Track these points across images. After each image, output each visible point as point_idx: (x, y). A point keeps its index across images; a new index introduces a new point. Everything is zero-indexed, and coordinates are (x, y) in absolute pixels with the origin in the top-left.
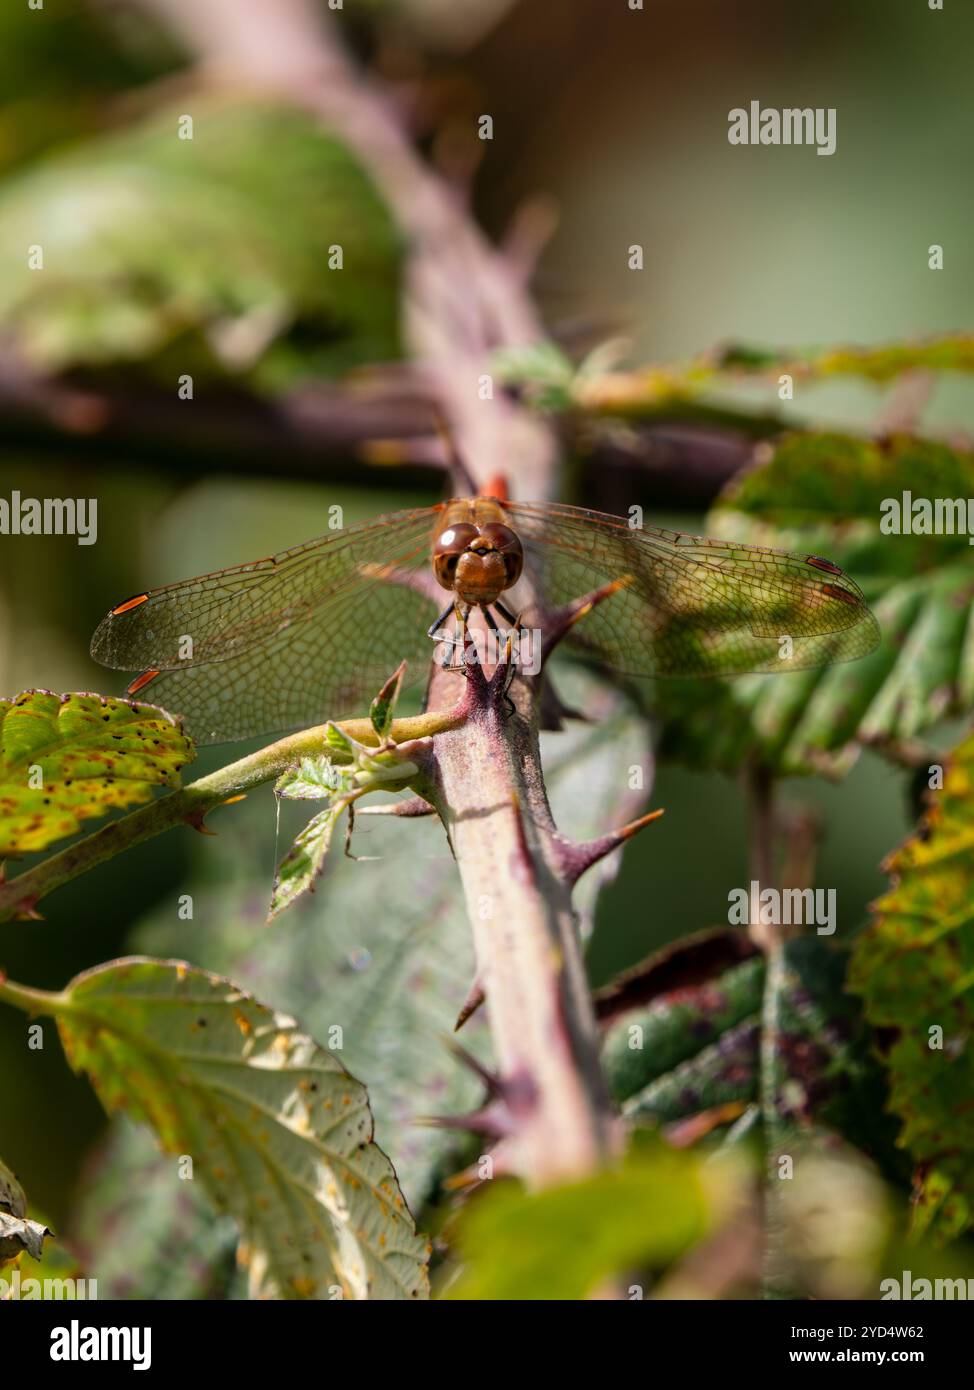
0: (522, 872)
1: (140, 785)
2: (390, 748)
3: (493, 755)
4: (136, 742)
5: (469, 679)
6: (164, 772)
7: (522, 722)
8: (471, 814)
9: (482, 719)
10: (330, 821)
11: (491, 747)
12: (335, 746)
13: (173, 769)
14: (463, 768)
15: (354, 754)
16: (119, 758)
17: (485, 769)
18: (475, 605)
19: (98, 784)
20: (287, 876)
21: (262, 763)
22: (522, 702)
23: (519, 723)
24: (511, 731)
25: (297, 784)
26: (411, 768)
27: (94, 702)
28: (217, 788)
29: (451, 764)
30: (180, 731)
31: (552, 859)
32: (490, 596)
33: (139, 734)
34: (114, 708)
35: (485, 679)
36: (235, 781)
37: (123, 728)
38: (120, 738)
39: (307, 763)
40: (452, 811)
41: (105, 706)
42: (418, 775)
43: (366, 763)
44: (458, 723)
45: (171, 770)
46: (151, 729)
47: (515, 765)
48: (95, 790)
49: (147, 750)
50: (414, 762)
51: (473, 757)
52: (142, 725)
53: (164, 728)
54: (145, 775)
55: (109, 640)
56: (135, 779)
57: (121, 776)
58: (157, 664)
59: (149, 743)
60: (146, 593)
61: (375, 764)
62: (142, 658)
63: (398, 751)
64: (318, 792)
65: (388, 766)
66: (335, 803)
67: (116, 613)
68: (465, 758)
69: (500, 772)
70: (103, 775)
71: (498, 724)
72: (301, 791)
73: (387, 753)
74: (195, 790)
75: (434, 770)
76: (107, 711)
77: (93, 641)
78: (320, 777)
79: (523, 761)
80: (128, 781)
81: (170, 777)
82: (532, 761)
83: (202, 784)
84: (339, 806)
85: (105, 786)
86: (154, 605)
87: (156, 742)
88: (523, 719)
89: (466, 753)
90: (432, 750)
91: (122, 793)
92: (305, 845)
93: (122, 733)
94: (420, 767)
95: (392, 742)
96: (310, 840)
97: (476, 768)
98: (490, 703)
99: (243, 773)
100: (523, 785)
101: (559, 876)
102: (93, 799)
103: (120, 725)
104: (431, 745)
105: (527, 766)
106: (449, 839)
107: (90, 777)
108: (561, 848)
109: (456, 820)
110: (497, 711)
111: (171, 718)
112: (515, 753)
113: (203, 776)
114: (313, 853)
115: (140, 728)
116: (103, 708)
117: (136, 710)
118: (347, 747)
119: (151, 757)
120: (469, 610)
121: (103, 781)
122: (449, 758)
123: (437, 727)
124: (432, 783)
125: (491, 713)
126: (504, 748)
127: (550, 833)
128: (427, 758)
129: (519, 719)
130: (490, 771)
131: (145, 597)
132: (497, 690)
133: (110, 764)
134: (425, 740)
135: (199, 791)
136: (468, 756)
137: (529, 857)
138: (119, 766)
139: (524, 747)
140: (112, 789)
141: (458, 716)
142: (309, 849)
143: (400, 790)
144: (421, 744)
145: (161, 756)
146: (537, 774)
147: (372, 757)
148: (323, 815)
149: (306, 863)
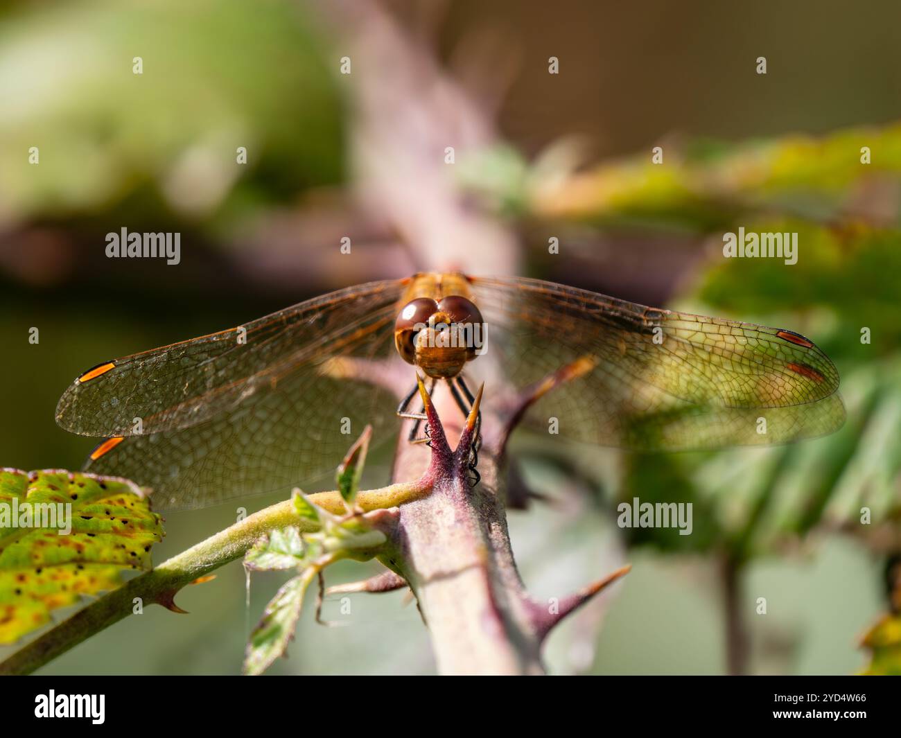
0: (492, 626)
1: (110, 571)
2: (357, 515)
3: (460, 521)
4: (105, 522)
5: (434, 449)
6: (133, 554)
7: (488, 492)
8: (439, 577)
9: (448, 488)
10: (301, 588)
11: (457, 514)
12: (304, 515)
13: (143, 550)
14: (431, 536)
15: (321, 523)
16: (88, 541)
17: (452, 535)
18: (440, 378)
19: (69, 570)
20: (258, 644)
21: (232, 539)
22: (488, 475)
23: (485, 494)
24: (478, 499)
25: (267, 556)
26: (378, 537)
27: (61, 480)
28: (187, 565)
29: (418, 532)
30: (147, 505)
31: (522, 617)
32: (452, 370)
33: (108, 513)
34: (81, 485)
35: (450, 450)
36: (204, 559)
37: (91, 507)
38: (88, 518)
39: (276, 535)
40: (420, 576)
41: (72, 483)
42: (385, 545)
43: (334, 529)
44: (424, 493)
45: (140, 551)
46: (120, 507)
47: (482, 531)
48: (66, 577)
49: (116, 531)
50: (381, 530)
51: (440, 524)
52: (110, 502)
53: (132, 504)
54: (115, 557)
55: (74, 406)
56: (105, 562)
57: (91, 561)
58: (120, 431)
59: (117, 523)
60: (113, 362)
61: (342, 532)
62: (106, 423)
63: (365, 519)
64: (287, 562)
65: (356, 533)
66: (304, 570)
67: (82, 380)
68: (433, 526)
69: (467, 537)
70: (73, 561)
71: (464, 492)
72: (271, 562)
73: (354, 521)
74: (165, 570)
75: (402, 539)
76: (74, 489)
77: (58, 407)
78: (289, 548)
79: (490, 528)
80: (98, 566)
81: (140, 559)
82: (499, 528)
83: (172, 564)
84: (309, 574)
85: (76, 573)
86: (120, 373)
87: (125, 522)
88: (489, 490)
89: (433, 521)
90: (399, 520)
91: (92, 580)
92: (275, 614)
93: (90, 512)
94: (388, 536)
95: (359, 509)
96: (281, 608)
97: (443, 535)
98: (456, 471)
99: (212, 550)
100: (490, 548)
101: (529, 631)
102: (64, 588)
103: (88, 503)
104: (398, 515)
105: (494, 532)
106: (418, 606)
107: (60, 563)
108: (529, 605)
109: (425, 583)
110: (463, 479)
111: (138, 491)
112: (482, 520)
113: (172, 556)
114: (284, 621)
115: (109, 506)
116: (71, 486)
117: (103, 486)
118: (314, 516)
119: (121, 540)
120: (434, 384)
121: (72, 567)
122: (416, 526)
123: (403, 497)
124: (400, 551)
125: (456, 482)
126: (471, 513)
127: (518, 593)
128: (395, 528)
129: (485, 490)
130: (457, 536)
131: (111, 366)
132: (462, 459)
133: (79, 548)
134: (393, 510)
135: (170, 571)
136: (436, 524)
137: (500, 614)
138: (88, 550)
139: (490, 515)
140: (83, 576)
141: (424, 487)
142: (279, 617)
143: (368, 559)
144: (388, 513)
145: (130, 537)
146: (504, 539)
147: (340, 524)
148: (292, 583)
149: (276, 631)
